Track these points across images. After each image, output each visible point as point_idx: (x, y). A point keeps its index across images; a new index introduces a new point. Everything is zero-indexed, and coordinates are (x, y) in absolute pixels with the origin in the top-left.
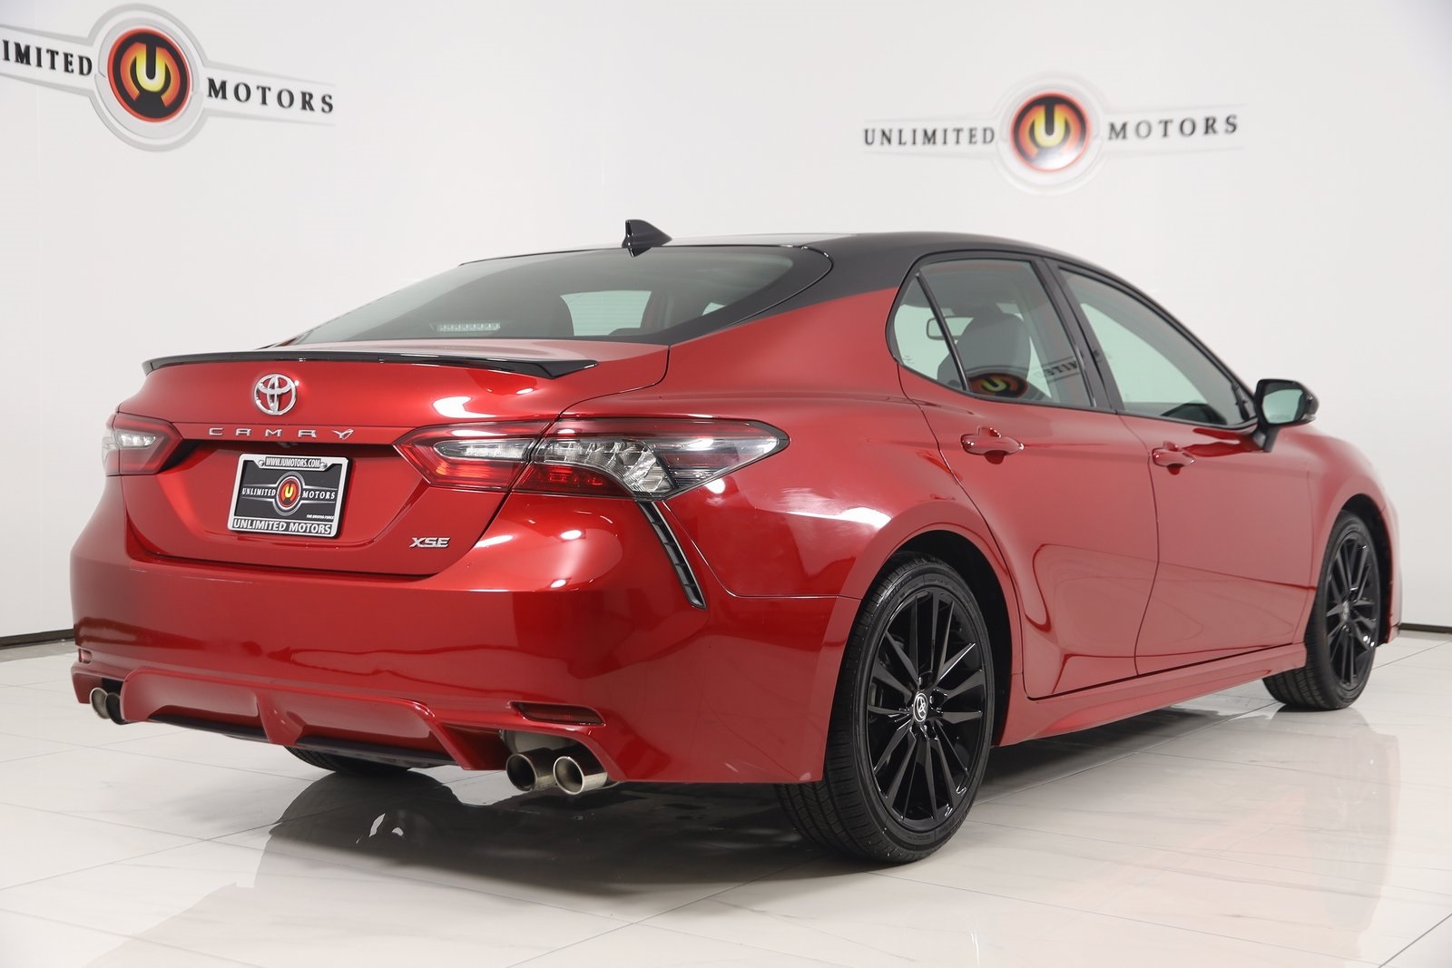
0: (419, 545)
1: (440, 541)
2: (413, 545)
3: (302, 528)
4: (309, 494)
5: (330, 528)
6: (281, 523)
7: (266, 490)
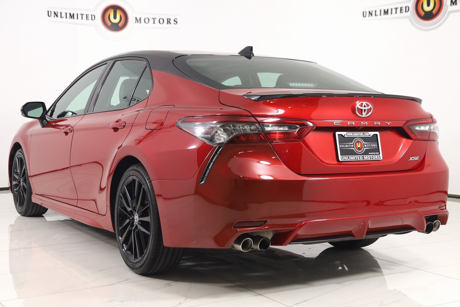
0: (412, 160)
1: (417, 158)
2: (410, 160)
3: (369, 158)
4: (367, 146)
5: (380, 157)
6: (360, 157)
7: (349, 145)
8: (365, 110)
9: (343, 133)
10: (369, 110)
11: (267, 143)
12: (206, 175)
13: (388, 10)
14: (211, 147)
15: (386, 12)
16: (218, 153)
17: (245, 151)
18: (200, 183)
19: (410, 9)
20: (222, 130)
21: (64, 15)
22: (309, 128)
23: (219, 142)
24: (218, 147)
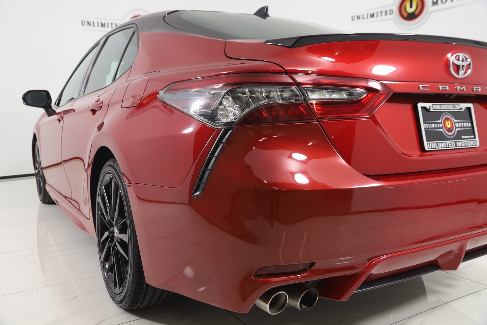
3: (463, 144)
4: (458, 125)
5: (476, 142)
6: (452, 143)
7: (437, 124)
8: (463, 66)
9: (428, 105)
10: (468, 66)
11: (312, 121)
12: (204, 180)
13: (374, 14)
14: (212, 130)
15: (372, 16)
16: (224, 141)
17: (270, 136)
18: (195, 193)
19: (395, 12)
20: (230, 99)
21: (96, 24)
22: (382, 94)
23: (225, 121)
24: (223, 129)
